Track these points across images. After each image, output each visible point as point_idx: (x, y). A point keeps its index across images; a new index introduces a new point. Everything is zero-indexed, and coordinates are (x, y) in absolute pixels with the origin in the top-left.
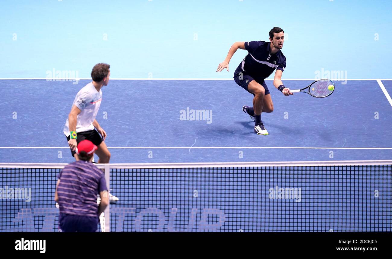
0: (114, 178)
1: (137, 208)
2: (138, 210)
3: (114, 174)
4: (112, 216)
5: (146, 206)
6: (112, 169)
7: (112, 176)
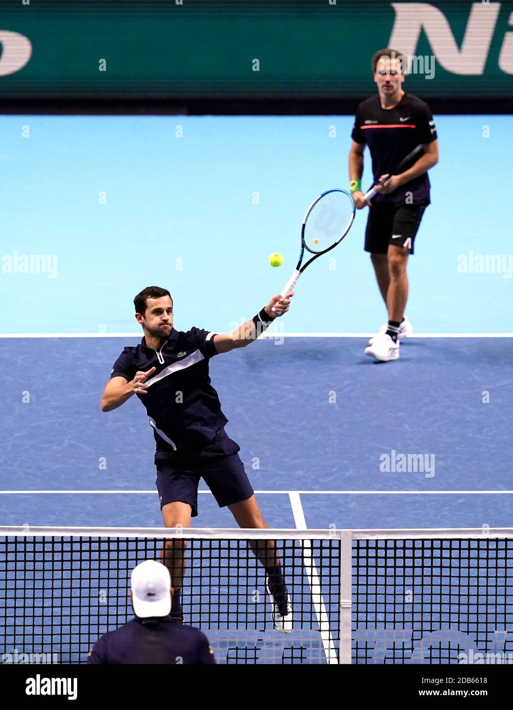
0: (363, 562)
1: (414, 631)
2: (417, 635)
3: (363, 553)
4: (357, 649)
5: (436, 626)
6: (358, 541)
7: (358, 557)
